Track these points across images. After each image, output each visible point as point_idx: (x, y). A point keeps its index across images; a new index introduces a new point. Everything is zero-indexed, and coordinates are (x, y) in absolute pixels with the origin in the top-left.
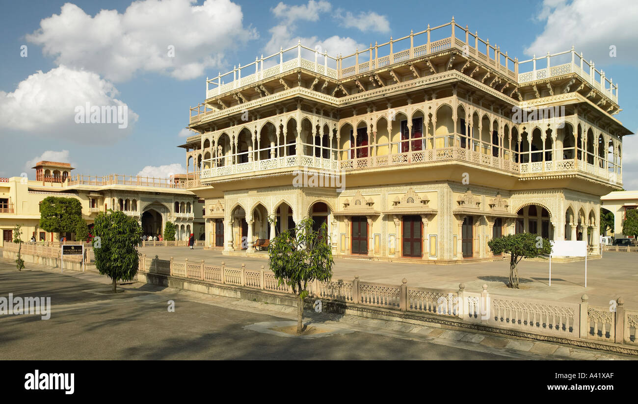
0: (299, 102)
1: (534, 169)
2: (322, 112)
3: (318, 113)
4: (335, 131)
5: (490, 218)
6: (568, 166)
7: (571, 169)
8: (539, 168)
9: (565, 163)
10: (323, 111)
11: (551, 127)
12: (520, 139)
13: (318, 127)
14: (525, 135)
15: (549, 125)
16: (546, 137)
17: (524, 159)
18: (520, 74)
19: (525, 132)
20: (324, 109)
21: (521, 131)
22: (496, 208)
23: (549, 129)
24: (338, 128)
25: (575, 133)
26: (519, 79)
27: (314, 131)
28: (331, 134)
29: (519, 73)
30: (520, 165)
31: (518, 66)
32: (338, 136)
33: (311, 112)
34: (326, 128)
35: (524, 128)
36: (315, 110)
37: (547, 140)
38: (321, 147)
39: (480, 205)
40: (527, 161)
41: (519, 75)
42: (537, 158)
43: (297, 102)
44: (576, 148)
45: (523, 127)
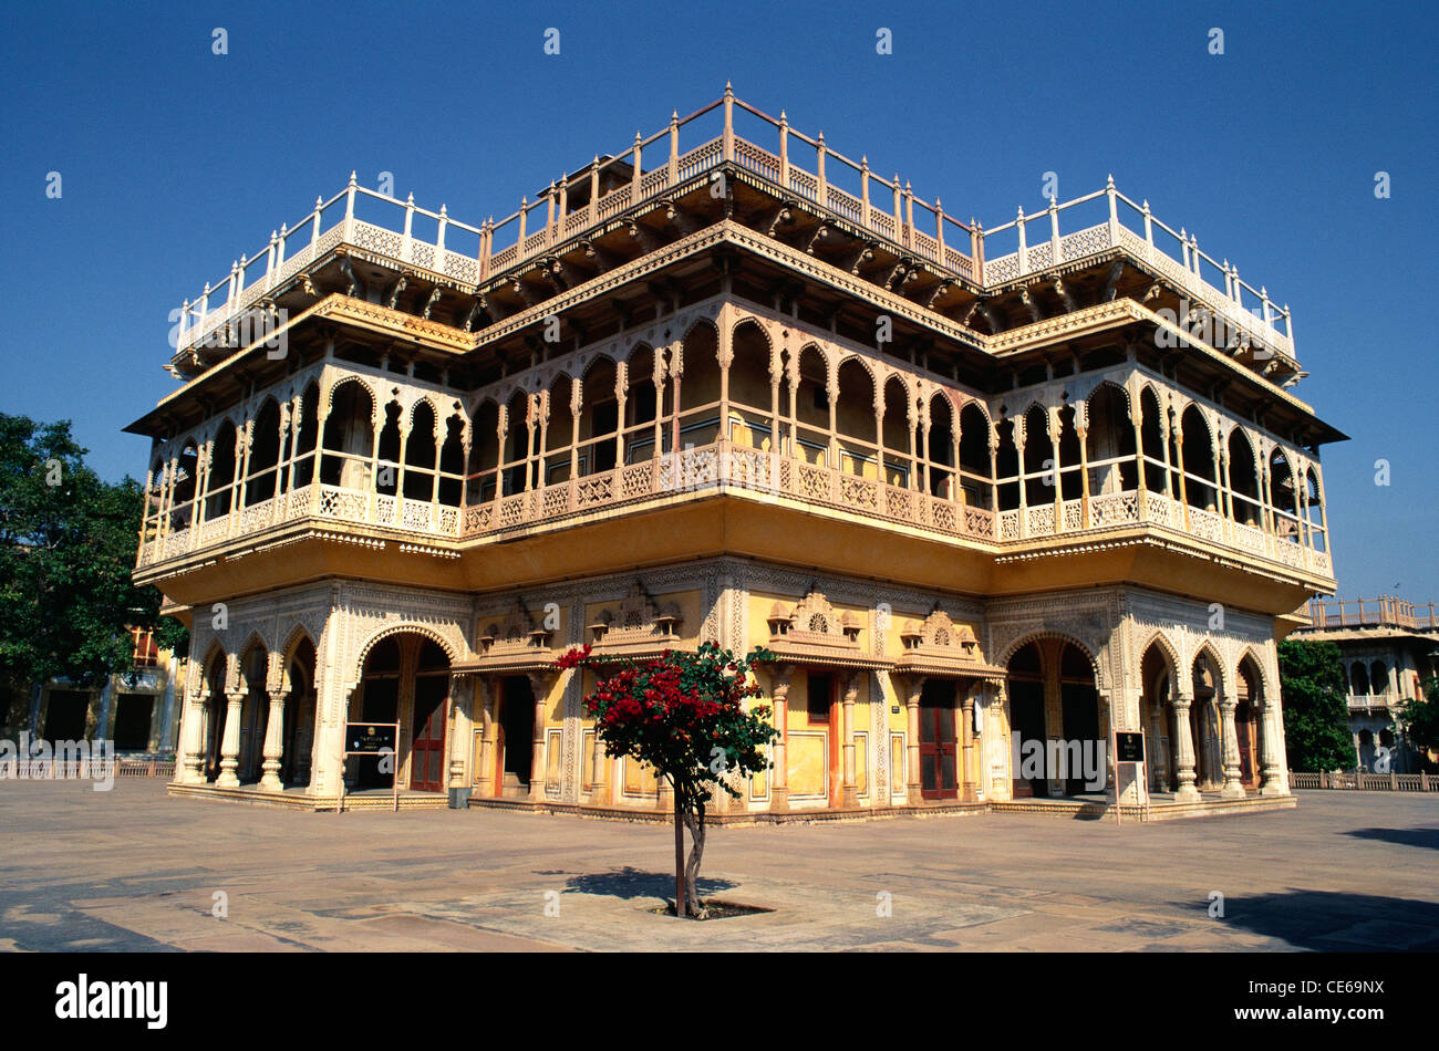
0: (326, 333)
1: (1036, 525)
2: (411, 368)
5: (905, 679)
7: (1131, 520)
8: (1048, 523)
13: (393, 410)
16: (1060, 432)
17: (1009, 499)
18: (990, 263)
20: (417, 359)
22: (928, 645)
26: (985, 276)
27: (379, 419)
28: (441, 432)
29: (986, 260)
31: (981, 242)
34: (424, 414)
38: (402, 466)
39: (860, 637)
40: (1015, 504)
41: (985, 264)
42: (1040, 494)
43: (323, 334)
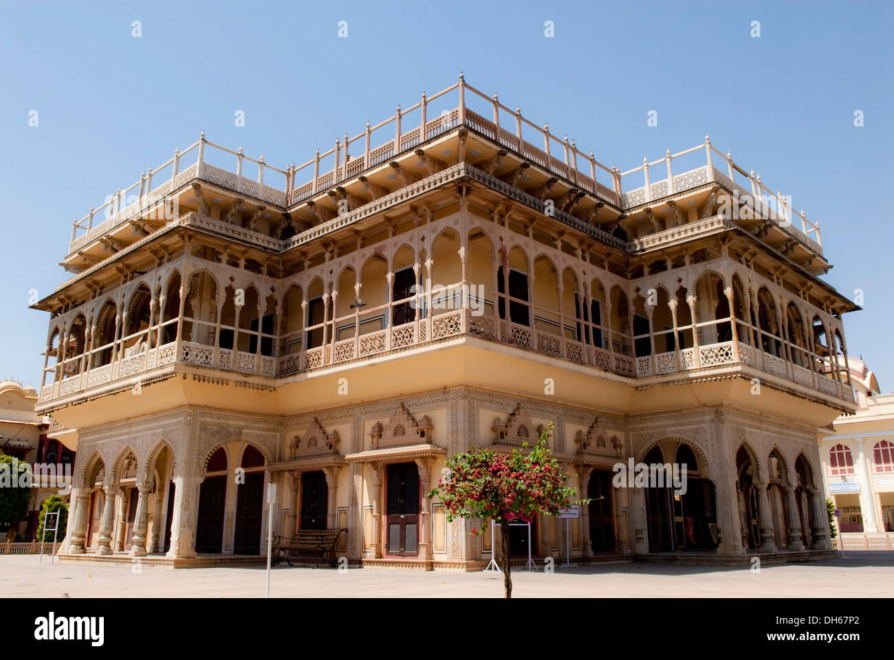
3: (234, 263)
4: (271, 301)
6: (722, 355)
9: (716, 351)
10: (246, 260)
11: (684, 284)
12: (632, 310)
14: (641, 301)
15: (680, 280)
19: (640, 296)
21: (631, 296)
23: (682, 287)
24: (279, 297)
25: (728, 292)
30: (637, 359)
32: (279, 310)
33: (219, 261)
35: (638, 290)
36: (224, 257)
37: (679, 308)
44: (731, 319)
45: (635, 288)
